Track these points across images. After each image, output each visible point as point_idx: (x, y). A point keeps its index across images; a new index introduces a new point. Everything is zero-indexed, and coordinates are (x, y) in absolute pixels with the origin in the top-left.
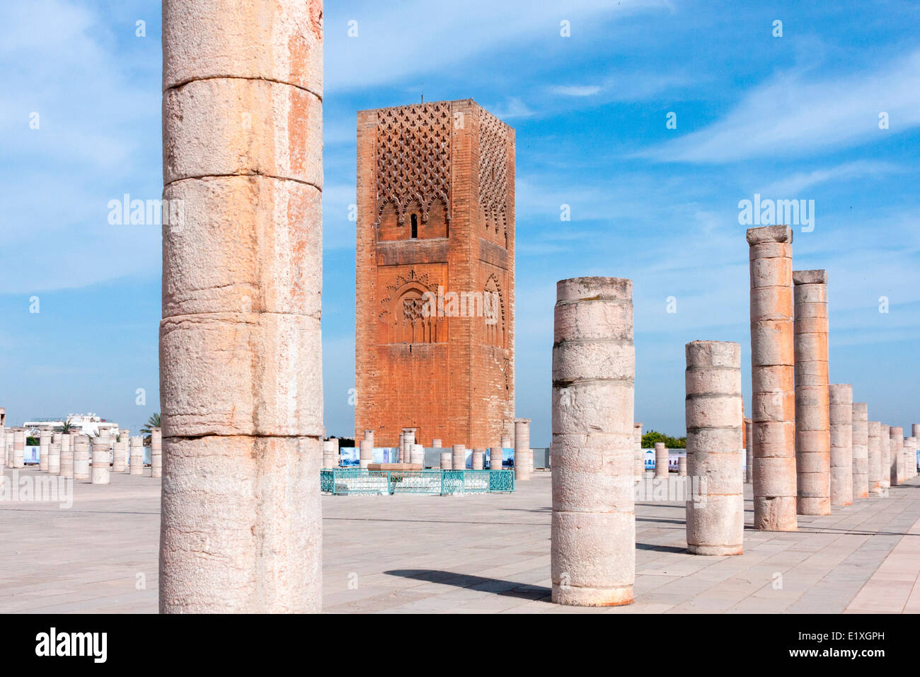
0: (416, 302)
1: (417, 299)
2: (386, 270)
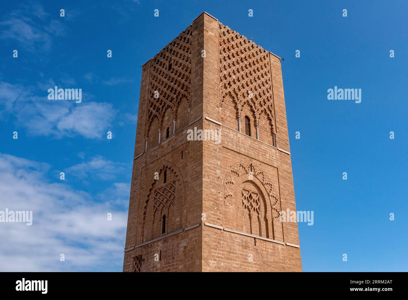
0: (253, 195)
1: (252, 192)
2: (230, 154)
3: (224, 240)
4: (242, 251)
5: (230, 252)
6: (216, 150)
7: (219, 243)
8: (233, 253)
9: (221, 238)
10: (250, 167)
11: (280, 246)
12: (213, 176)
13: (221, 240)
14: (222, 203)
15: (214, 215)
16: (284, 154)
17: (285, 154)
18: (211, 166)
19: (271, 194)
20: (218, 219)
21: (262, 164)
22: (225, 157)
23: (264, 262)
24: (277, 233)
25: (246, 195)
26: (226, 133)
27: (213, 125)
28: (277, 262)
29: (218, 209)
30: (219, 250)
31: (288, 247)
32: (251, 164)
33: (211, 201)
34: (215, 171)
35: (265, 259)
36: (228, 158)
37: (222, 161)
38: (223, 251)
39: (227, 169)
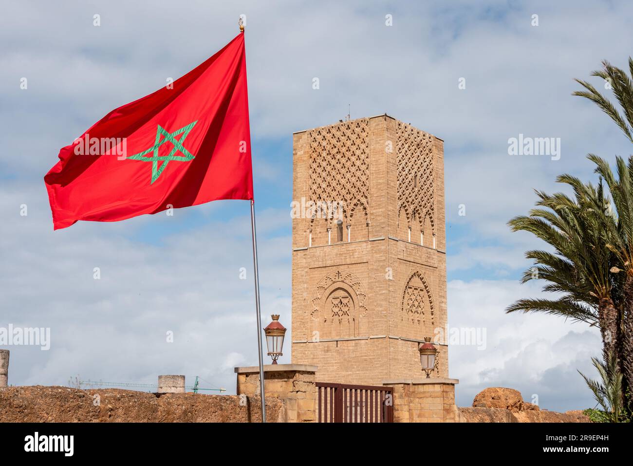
3: (309, 351)
4: (324, 355)
5: (314, 358)
6: (303, 276)
7: (304, 354)
8: (316, 358)
9: (307, 349)
10: (337, 275)
11: (363, 342)
12: (299, 300)
13: (306, 351)
14: (308, 320)
15: (300, 332)
16: (377, 241)
17: (379, 241)
18: (299, 292)
19: (358, 293)
20: (304, 335)
21: (350, 266)
22: (311, 278)
23: (345, 360)
24: (362, 330)
25: (336, 302)
26: (312, 254)
27: (301, 252)
28: (358, 356)
29: (304, 327)
30: (305, 359)
31: (372, 340)
32: (338, 272)
33: (299, 321)
34: (302, 294)
35: (346, 357)
36: (315, 277)
37: (308, 283)
38: (308, 359)
39: (313, 288)
